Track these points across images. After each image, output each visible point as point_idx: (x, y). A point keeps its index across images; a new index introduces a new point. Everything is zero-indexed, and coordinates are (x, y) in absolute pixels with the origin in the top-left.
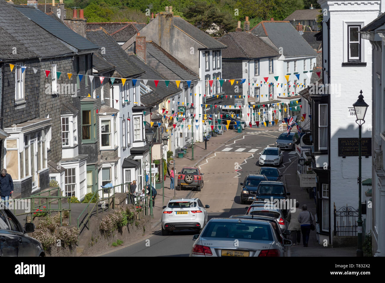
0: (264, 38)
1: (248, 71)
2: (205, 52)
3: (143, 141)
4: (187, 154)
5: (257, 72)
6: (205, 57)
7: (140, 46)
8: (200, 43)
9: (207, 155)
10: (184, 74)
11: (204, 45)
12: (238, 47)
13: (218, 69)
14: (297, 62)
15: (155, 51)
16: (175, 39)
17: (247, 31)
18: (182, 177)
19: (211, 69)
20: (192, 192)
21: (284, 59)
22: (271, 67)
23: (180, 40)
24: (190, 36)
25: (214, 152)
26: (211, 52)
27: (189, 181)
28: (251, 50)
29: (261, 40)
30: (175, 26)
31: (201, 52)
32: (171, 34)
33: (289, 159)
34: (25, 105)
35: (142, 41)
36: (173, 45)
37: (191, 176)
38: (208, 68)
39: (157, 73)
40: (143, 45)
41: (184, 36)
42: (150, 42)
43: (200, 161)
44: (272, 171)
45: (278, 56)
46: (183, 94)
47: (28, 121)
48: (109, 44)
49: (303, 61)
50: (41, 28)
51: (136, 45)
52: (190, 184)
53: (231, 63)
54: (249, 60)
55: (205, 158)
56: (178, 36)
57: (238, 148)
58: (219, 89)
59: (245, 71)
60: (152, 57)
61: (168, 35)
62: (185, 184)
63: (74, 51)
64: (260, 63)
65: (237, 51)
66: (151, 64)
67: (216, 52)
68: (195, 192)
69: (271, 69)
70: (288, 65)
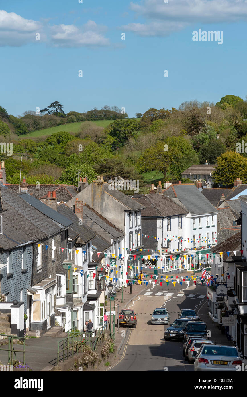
0: (174, 199)
1: (162, 227)
2: (129, 213)
3: (96, 289)
4: (116, 297)
5: (169, 228)
6: (129, 217)
7: (78, 209)
8: (125, 205)
9: (133, 298)
10: (113, 231)
11: (129, 208)
12: (153, 207)
13: (139, 226)
14: (201, 219)
15: (89, 213)
16: (105, 202)
17: (160, 192)
18: (121, 317)
19: (134, 226)
20: (129, 329)
21: (191, 217)
22: (180, 223)
23: (109, 203)
24: (118, 200)
25: (138, 296)
26: (134, 213)
27: (127, 320)
28: (163, 209)
29: (172, 201)
30: (105, 191)
31: (126, 213)
32: (102, 198)
33: (200, 302)
34: (41, 270)
35: (80, 205)
36: (103, 206)
37: (128, 316)
38: (131, 226)
39: (92, 231)
40: (81, 208)
41: (113, 200)
42: (85, 204)
43: (128, 303)
44: (190, 312)
45: (185, 214)
46: (113, 248)
47: (43, 281)
48: (70, 215)
49: (206, 217)
50: (38, 211)
51: (75, 208)
52: (127, 323)
53: (147, 220)
54: (163, 218)
55: (132, 301)
56: (108, 199)
57: (157, 292)
58: (139, 242)
59: (160, 227)
60: (88, 218)
61: (99, 199)
62: (124, 323)
63: (62, 228)
64: (172, 220)
65: (152, 210)
66: (87, 224)
67: (138, 212)
68: (131, 329)
69: (180, 226)
70: (194, 222)
